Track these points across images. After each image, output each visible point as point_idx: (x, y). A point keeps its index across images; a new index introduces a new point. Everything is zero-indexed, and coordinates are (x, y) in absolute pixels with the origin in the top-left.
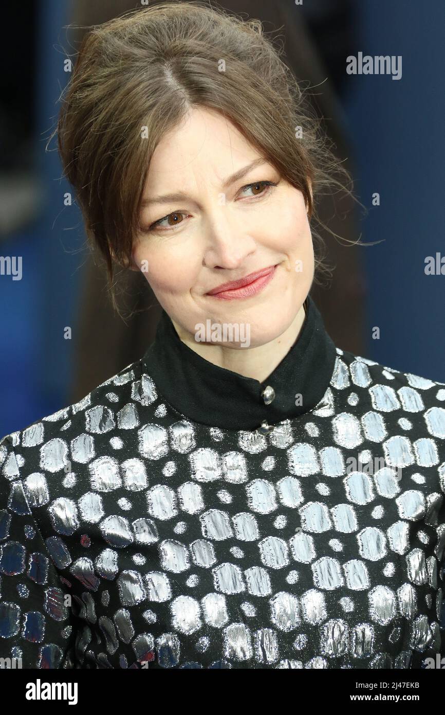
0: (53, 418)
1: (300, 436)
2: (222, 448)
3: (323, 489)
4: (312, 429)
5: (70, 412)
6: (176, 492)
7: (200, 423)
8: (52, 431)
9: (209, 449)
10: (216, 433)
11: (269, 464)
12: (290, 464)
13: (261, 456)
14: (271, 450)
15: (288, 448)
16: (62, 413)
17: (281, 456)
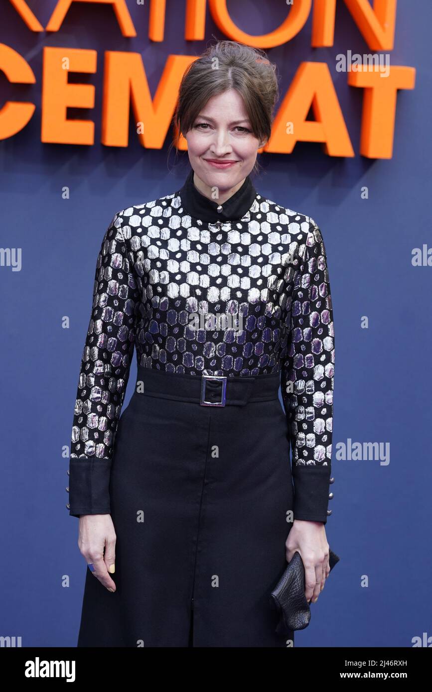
0: (138, 207)
1: (234, 228)
2: (202, 228)
3: (240, 249)
4: (239, 226)
5: (145, 206)
6: (180, 242)
7: (194, 217)
8: (136, 212)
9: (196, 228)
10: (199, 222)
11: (219, 237)
12: (228, 238)
13: (217, 234)
14: (221, 232)
15: (229, 231)
16: (142, 206)
17: (225, 235)
